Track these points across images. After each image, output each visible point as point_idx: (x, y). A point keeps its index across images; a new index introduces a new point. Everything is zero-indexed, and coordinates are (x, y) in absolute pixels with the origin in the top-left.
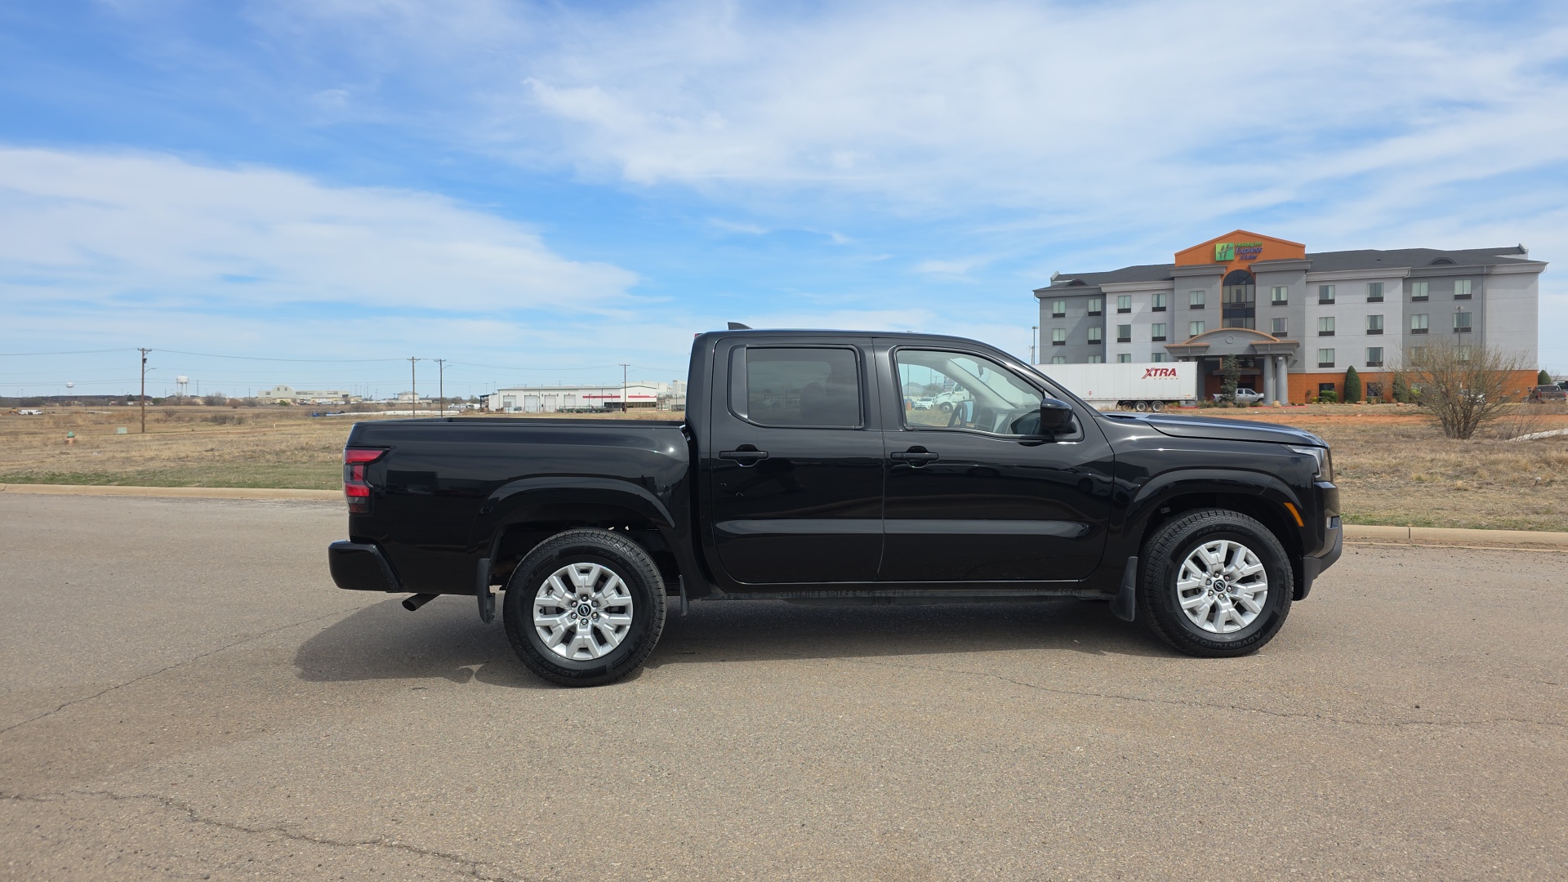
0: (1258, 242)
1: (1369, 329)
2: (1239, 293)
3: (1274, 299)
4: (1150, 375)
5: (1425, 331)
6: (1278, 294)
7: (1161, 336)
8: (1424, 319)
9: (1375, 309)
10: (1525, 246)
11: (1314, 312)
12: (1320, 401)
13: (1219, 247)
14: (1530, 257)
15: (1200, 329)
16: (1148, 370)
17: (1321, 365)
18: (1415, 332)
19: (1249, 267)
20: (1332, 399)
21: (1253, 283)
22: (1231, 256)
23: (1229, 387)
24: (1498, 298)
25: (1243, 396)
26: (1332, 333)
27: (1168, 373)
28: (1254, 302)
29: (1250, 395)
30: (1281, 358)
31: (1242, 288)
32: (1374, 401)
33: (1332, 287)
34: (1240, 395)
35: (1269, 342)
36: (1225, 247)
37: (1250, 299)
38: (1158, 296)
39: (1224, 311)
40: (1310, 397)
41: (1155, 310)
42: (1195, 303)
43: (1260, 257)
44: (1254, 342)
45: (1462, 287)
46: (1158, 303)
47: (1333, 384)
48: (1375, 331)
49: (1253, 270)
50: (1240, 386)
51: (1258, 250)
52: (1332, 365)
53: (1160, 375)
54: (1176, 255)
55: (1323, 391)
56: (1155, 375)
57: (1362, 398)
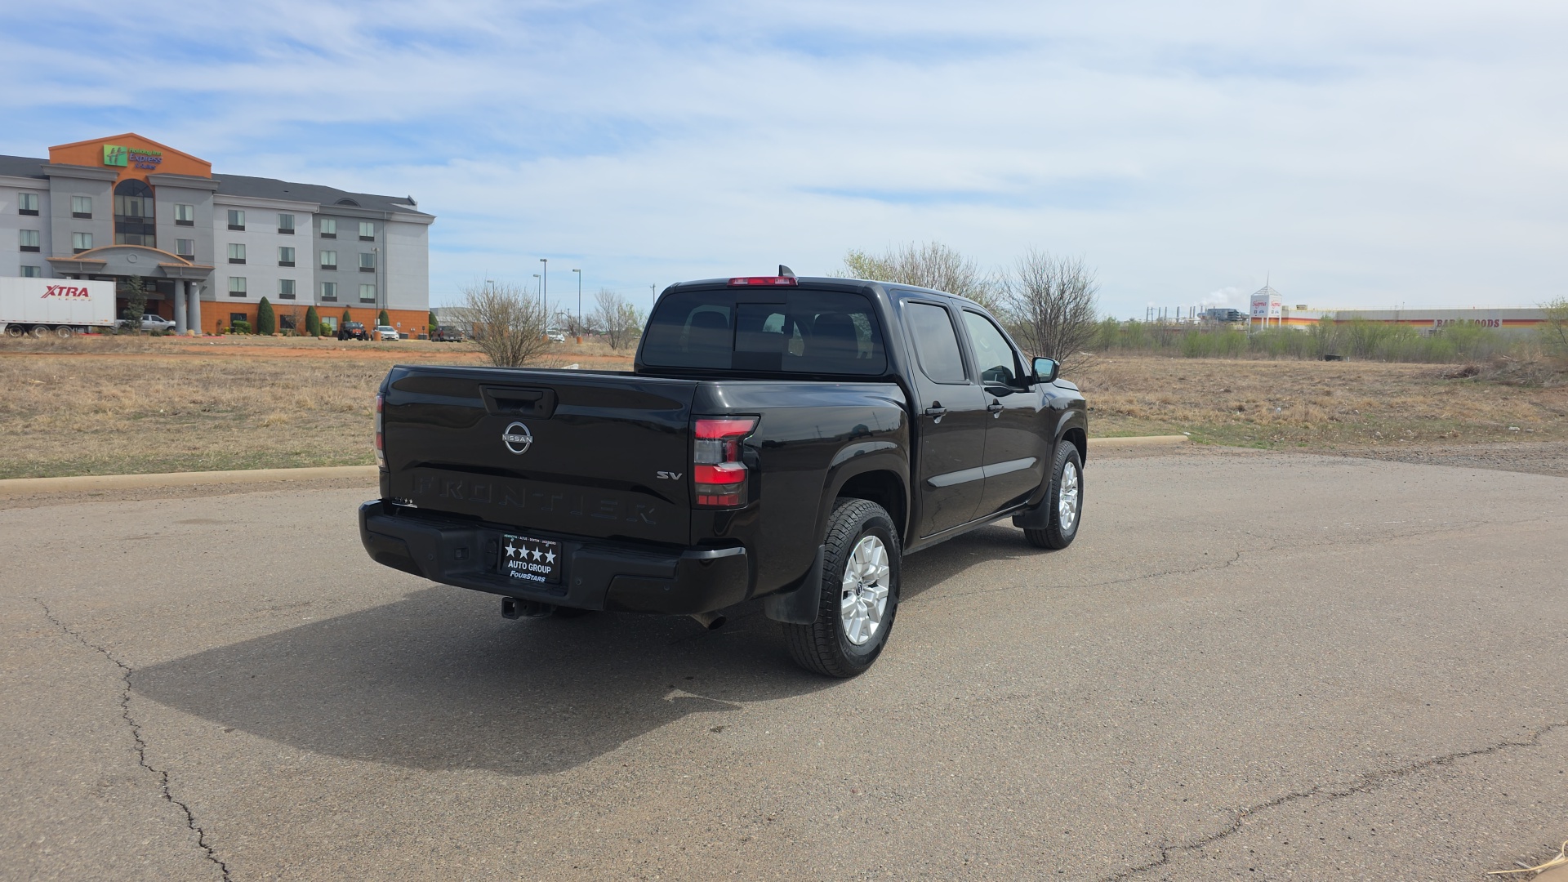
0: (159, 152)
1: (280, 260)
2: (134, 206)
3: (178, 218)
4: (53, 294)
5: (334, 268)
6: (183, 213)
7: (33, 245)
8: (333, 256)
9: (286, 240)
10: (414, 199)
11: (223, 239)
12: (232, 331)
13: (108, 149)
14: (420, 208)
15: (86, 242)
16: (49, 288)
17: (232, 294)
18: (324, 267)
19: (147, 178)
20: (246, 330)
21: (152, 196)
22: (123, 161)
23: (134, 312)
24: (397, 242)
25: (149, 322)
26: (243, 262)
27: (78, 293)
28: (154, 218)
29: (157, 323)
30: (194, 284)
31: (139, 201)
32: (290, 333)
33: (242, 213)
34: (146, 321)
35: (180, 265)
36: (116, 150)
37: (149, 214)
38: (27, 196)
39: (117, 224)
40: (221, 327)
41: (22, 212)
42: (80, 211)
43: (159, 169)
44: (163, 263)
45: (366, 229)
46: (27, 204)
47: (245, 314)
48: (287, 263)
49: (152, 182)
50: (148, 311)
51: (156, 160)
52: (244, 294)
53: (67, 294)
54: (52, 150)
55: (235, 322)
56: (60, 294)
57: (276, 330)
